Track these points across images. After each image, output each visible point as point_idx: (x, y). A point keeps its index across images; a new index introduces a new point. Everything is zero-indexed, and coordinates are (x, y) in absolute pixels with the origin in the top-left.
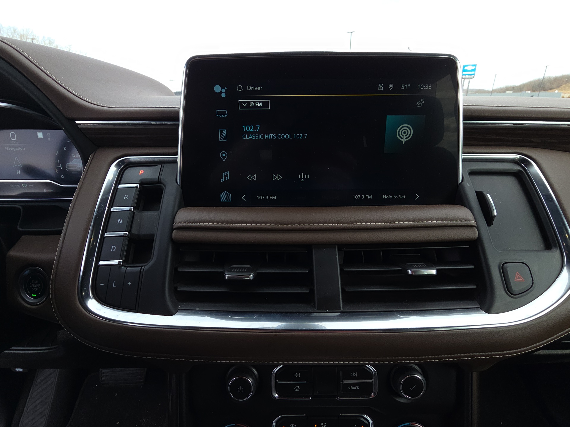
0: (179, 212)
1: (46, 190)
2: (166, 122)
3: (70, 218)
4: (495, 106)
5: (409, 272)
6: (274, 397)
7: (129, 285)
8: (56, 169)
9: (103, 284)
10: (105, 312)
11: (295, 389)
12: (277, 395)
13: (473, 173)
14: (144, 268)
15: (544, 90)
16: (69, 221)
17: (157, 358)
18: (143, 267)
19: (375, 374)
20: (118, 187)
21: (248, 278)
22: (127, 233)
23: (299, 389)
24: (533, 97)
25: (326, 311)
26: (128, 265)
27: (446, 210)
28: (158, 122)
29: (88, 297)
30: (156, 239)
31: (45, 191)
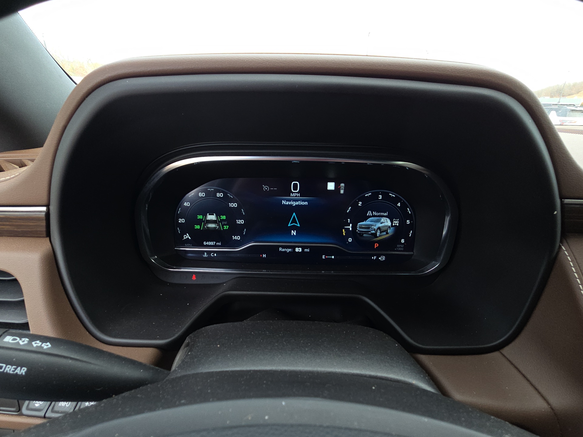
8: (344, 230)
15: (563, 96)
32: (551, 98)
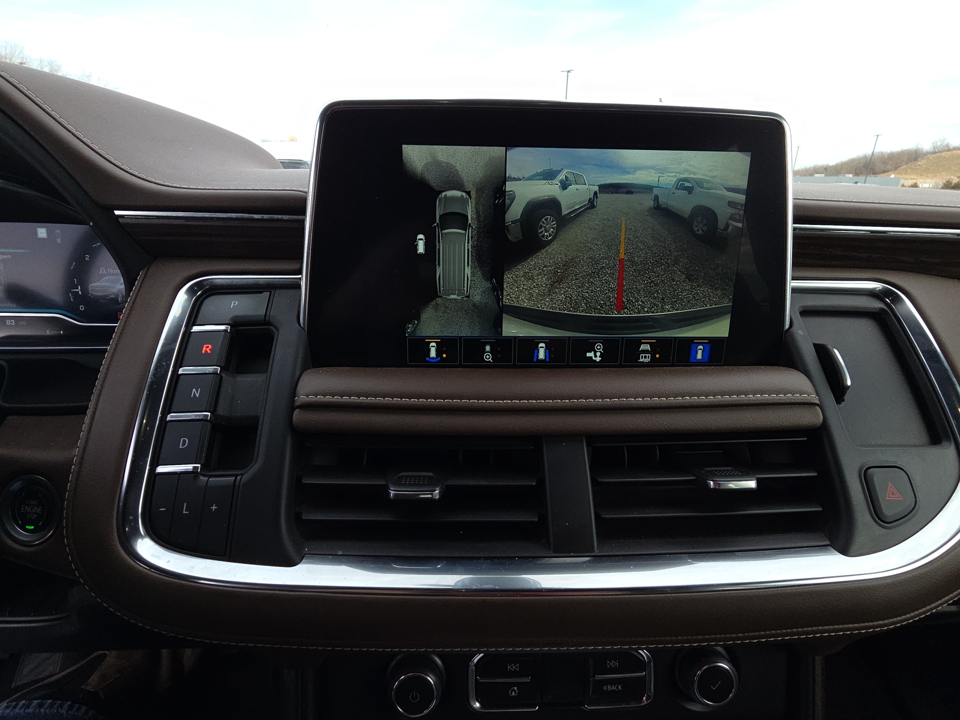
0: (302, 378)
1: (51, 331)
2: (280, 217)
3: (102, 386)
4: (842, 201)
5: (710, 483)
6: (474, 709)
7: (213, 510)
8: (70, 294)
9: (164, 509)
10: (169, 562)
11: (510, 692)
12: (478, 705)
13: (806, 312)
14: (241, 479)
15: (874, 174)
16: (101, 391)
17: (264, 645)
18: (239, 478)
19: (650, 662)
20: (192, 331)
21: (431, 496)
22: (208, 415)
23: (517, 691)
24: (858, 184)
25: (569, 555)
26: (210, 473)
27: (767, 375)
28: (266, 216)
29: (136, 534)
30: (262, 426)
31: (48, 333)
32: (856, 176)
